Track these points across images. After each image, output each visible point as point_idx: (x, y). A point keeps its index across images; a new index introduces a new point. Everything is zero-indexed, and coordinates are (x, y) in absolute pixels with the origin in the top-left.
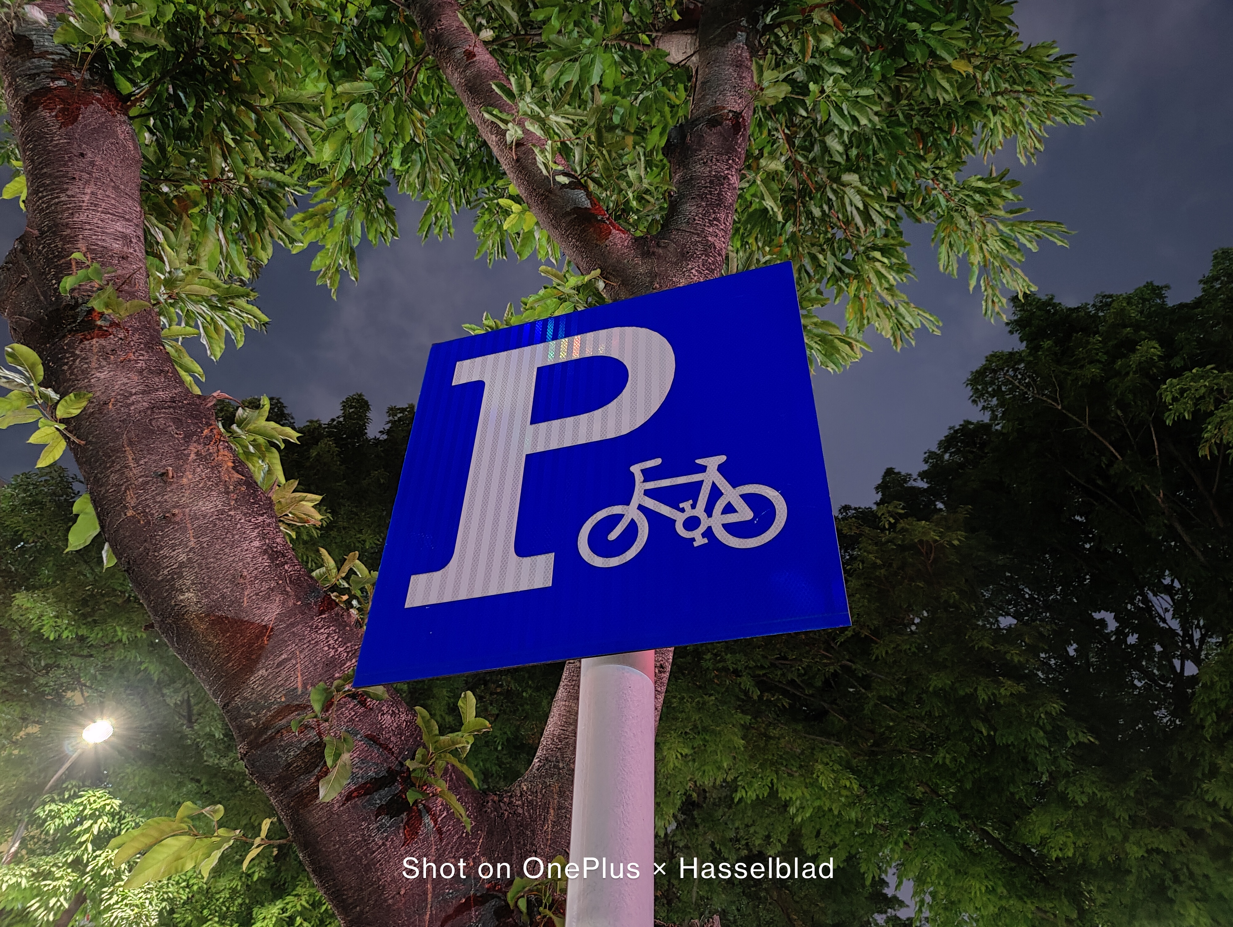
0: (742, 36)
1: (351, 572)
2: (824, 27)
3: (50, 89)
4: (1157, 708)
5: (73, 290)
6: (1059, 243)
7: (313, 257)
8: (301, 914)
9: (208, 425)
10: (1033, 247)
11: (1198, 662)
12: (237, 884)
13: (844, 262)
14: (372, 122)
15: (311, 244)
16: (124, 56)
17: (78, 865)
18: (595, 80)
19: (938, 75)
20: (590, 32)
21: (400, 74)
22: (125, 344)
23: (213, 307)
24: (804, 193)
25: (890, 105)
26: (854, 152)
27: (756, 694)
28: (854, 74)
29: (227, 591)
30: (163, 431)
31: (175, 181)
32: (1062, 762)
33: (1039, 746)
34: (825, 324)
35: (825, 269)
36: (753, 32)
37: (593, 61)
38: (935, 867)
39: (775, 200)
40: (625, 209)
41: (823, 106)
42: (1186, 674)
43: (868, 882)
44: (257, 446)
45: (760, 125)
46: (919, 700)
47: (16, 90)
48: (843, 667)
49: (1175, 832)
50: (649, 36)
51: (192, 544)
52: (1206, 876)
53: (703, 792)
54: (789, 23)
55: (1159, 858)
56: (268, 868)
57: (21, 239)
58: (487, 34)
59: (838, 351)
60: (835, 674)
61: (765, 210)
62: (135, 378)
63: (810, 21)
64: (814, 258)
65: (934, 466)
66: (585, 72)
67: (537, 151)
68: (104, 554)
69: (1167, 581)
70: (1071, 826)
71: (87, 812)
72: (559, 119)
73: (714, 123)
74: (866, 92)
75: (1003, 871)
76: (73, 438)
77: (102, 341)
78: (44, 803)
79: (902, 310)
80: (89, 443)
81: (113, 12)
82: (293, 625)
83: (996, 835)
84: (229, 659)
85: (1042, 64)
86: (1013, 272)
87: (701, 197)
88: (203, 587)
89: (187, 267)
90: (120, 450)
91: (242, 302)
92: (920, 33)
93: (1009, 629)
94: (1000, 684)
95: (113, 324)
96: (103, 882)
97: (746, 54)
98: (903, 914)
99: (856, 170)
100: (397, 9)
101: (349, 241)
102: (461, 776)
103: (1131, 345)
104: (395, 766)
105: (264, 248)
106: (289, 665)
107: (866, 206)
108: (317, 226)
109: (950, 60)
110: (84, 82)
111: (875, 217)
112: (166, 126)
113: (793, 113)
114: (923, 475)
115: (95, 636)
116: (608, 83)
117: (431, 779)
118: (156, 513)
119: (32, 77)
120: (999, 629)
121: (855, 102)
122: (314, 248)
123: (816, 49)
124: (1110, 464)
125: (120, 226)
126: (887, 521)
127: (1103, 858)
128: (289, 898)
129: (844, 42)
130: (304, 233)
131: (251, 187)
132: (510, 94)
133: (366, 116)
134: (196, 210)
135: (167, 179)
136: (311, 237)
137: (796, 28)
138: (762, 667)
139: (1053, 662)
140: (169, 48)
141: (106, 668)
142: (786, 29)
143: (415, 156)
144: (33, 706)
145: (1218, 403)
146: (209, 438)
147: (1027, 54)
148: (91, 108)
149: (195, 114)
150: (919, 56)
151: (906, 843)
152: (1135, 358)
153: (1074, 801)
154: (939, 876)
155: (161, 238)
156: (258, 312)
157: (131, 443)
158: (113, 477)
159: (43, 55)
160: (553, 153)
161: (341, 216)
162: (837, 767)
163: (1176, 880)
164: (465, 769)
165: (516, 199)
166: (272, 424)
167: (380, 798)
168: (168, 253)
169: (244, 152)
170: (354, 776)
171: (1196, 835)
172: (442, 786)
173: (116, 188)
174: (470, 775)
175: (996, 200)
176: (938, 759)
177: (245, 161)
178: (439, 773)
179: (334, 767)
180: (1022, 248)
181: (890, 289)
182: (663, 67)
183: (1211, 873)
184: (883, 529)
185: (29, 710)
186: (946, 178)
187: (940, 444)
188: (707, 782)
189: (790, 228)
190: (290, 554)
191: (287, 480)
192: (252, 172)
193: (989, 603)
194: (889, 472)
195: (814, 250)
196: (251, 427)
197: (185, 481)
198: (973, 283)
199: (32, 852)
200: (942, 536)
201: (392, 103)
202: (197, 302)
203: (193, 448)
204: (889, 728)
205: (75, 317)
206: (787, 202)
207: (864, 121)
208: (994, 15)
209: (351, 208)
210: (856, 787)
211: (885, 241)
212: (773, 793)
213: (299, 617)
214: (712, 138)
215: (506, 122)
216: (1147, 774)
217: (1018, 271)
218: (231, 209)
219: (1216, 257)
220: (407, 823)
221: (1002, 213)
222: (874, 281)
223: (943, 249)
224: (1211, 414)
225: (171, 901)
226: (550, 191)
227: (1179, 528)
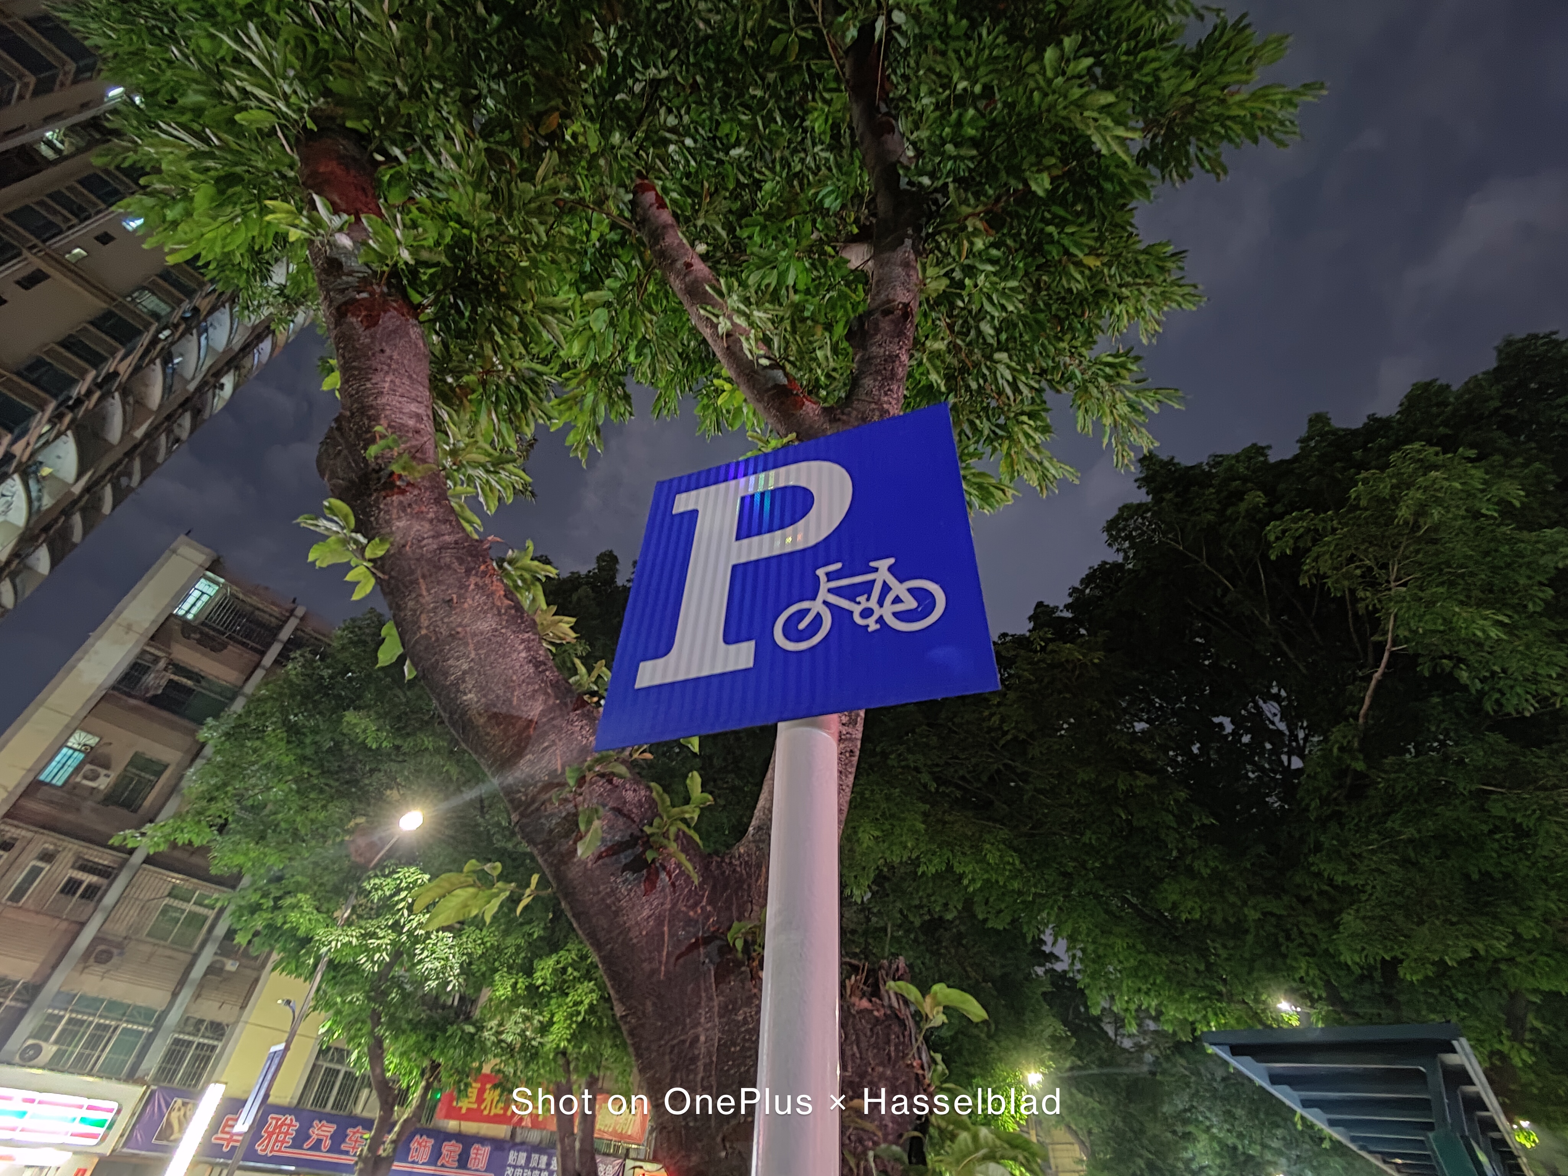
0: (908, 242)
1: (599, 676)
2: (976, 232)
3: (357, 300)
4: (1269, 795)
5: (376, 458)
6: (1177, 406)
7: (567, 434)
8: (571, 965)
9: (485, 562)
10: (1155, 409)
11: (1302, 757)
12: (521, 941)
13: (997, 426)
14: (612, 323)
15: (565, 424)
16: (413, 272)
17: (396, 927)
18: (790, 282)
19: (1072, 269)
20: (785, 244)
21: (634, 284)
22: (419, 500)
23: (488, 471)
24: (964, 370)
25: (1031, 295)
26: (1003, 336)
27: (933, 787)
28: (1002, 269)
29: (500, 692)
30: (449, 567)
31: (458, 374)
32: (1188, 840)
33: (1169, 828)
34: (981, 474)
35: (981, 432)
36: (918, 239)
37: (788, 268)
38: (1084, 927)
39: (938, 373)
40: (816, 385)
41: (976, 298)
42: (1293, 767)
43: (1029, 940)
44: (524, 580)
45: (925, 315)
46: (1069, 792)
47: (331, 301)
48: (1005, 765)
49: (1286, 899)
50: (834, 248)
51: (473, 655)
52: (1315, 936)
53: (892, 868)
54: (947, 231)
55: (1273, 920)
56: (545, 928)
57: (337, 420)
58: (702, 248)
59: (993, 496)
60: (998, 771)
61: (931, 386)
62: (427, 525)
63: (966, 227)
64: (972, 423)
65: (1077, 599)
66: (782, 276)
67: (743, 339)
68: (406, 669)
69: (1274, 690)
70: (1198, 893)
71: (404, 885)
72: (761, 314)
73: (887, 312)
74: (1013, 284)
75: (1140, 931)
76: (380, 575)
77: (401, 498)
78: (369, 878)
79: (1046, 464)
80: (391, 577)
81: (403, 235)
82: (553, 719)
83: (1134, 901)
84: (503, 746)
85: (1160, 259)
86: (1138, 431)
87: (878, 372)
88: (483, 690)
89: (467, 440)
90: (415, 582)
91: (510, 466)
92: (1055, 234)
93: (1143, 732)
94: (1136, 777)
95: (409, 484)
96: (416, 940)
97: (912, 257)
98: (1059, 967)
99: (1007, 350)
100: (630, 232)
101: (595, 420)
102: (690, 839)
103: (1239, 496)
104: (637, 833)
105: (528, 425)
106: (551, 751)
107: (1014, 378)
108: (570, 408)
109: (1081, 255)
110: (382, 294)
111: (1022, 387)
112: (448, 328)
113: (952, 306)
114: (1068, 607)
115: (407, 745)
116: (801, 286)
117: (666, 842)
118: (444, 631)
119: (342, 291)
120: (1135, 732)
121: (1003, 293)
122: (568, 427)
123: (970, 251)
124: (1224, 595)
125: (413, 407)
126: (1039, 644)
127: (1225, 920)
128: (561, 953)
129: (994, 245)
130: (561, 413)
131: (516, 376)
132: (721, 294)
133: (607, 318)
134: (474, 396)
135: (451, 372)
136: (566, 417)
137: (954, 236)
138: (937, 765)
139: (1179, 759)
140: (449, 264)
141: (418, 771)
142: (945, 235)
143: (647, 351)
144: (360, 801)
145: (1315, 542)
146: (485, 573)
147: (1145, 252)
148: (389, 314)
149: (472, 319)
150: (1055, 253)
151: (1060, 908)
152: (1243, 507)
153: (1199, 873)
154: (1088, 935)
155: (446, 417)
156: (523, 474)
157: (424, 577)
158: (411, 604)
159: (350, 274)
160: (756, 341)
161: (589, 399)
162: (1001, 846)
163: (1288, 938)
164: (692, 833)
165: (729, 380)
166: (536, 563)
167: (624, 858)
168: (452, 429)
169: (510, 347)
170: (603, 840)
171: (1305, 901)
172: (673, 847)
173: (410, 377)
174: (697, 838)
175: (1124, 372)
176: (1086, 839)
177: (511, 356)
178: (672, 837)
179: (587, 831)
180: (1145, 412)
181: (1036, 447)
182: (844, 272)
183: (1317, 932)
184: (1036, 652)
185: (357, 805)
186: (1080, 355)
187: (1082, 581)
188: (896, 860)
189: (952, 400)
190: (550, 664)
191: (548, 604)
192: (517, 365)
193: (1125, 711)
194: (1040, 604)
195: (972, 417)
196: (519, 564)
197: (466, 606)
198: (1106, 441)
199: (360, 917)
200: (1084, 655)
201: (628, 308)
202: (475, 468)
203: (473, 580)
204: (1044, 815)
205: (379, 479)
206: (949, 378)
207: (1011, 308)
208: (1118, 220)
209: (596, 394)
210: (1017, 862)
211: (1031, 408)
212: (950, 868)
213: (558, 713)
214: (886, 325)
215: (717, 316)
216: (1261, 849)
217: (1143, 430)
218: (501, 394)
219: (1310, 420)
220: (647, 878)
221: (1128, 382)
222: (1023, 440)
223: (1080, 414)
224: (1309, 550)
225: (469, 955)
226: (755, 372)
227: (1285, 647)
